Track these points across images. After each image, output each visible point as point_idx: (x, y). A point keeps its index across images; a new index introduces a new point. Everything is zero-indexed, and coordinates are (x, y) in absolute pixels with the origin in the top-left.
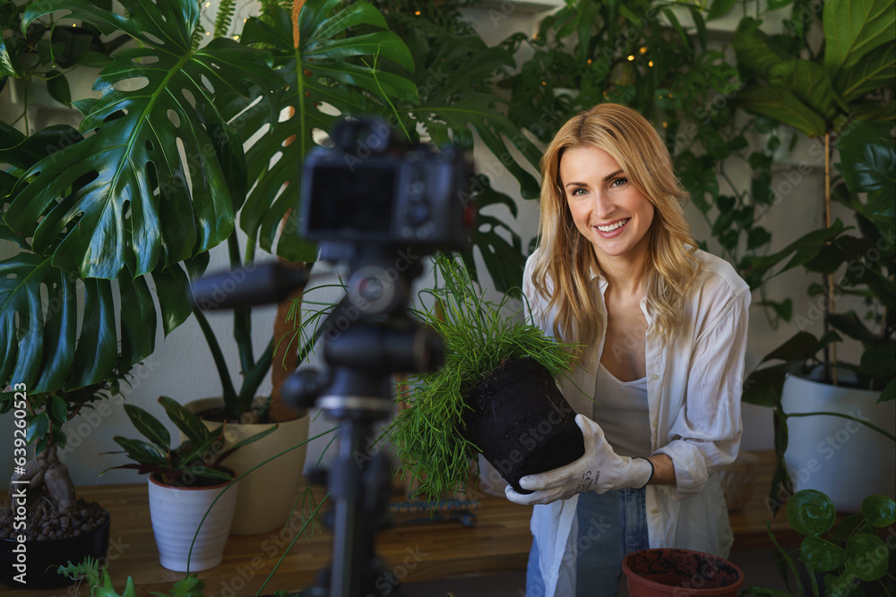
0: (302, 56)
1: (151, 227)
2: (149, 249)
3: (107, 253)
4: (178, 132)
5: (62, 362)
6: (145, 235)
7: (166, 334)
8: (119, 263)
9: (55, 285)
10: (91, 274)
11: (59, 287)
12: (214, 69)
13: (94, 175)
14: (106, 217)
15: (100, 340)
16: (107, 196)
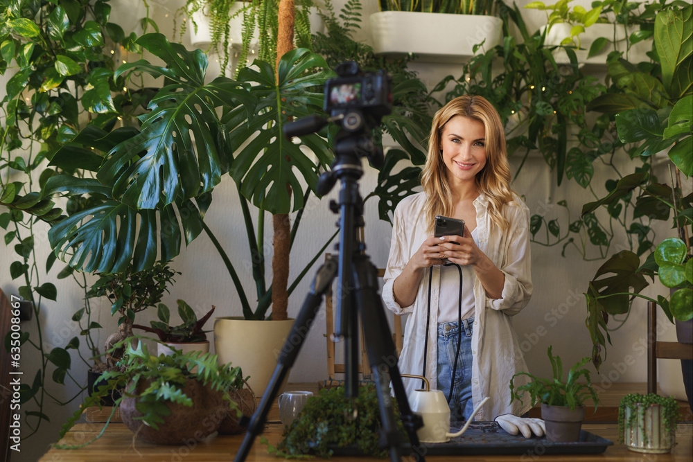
0: (280, 90)
1: (174, 179)
2: (172, 191)
3: (151, 193)
4: (190, 127)
5: (126, 257)
6: (171, 182)
7: (187, 245)
8: (156, 200)
9: (125, 216)
10: (143, 207)
11: (127, 218)
12: (214, 93)
13: (144, 153)
14: (151, 175)
15: (148, 246)
16: (152, 164)
